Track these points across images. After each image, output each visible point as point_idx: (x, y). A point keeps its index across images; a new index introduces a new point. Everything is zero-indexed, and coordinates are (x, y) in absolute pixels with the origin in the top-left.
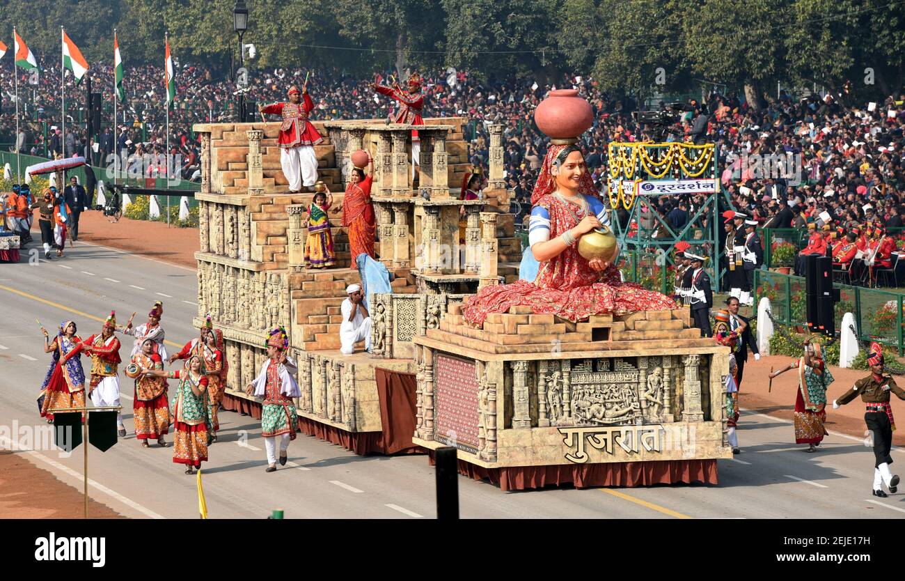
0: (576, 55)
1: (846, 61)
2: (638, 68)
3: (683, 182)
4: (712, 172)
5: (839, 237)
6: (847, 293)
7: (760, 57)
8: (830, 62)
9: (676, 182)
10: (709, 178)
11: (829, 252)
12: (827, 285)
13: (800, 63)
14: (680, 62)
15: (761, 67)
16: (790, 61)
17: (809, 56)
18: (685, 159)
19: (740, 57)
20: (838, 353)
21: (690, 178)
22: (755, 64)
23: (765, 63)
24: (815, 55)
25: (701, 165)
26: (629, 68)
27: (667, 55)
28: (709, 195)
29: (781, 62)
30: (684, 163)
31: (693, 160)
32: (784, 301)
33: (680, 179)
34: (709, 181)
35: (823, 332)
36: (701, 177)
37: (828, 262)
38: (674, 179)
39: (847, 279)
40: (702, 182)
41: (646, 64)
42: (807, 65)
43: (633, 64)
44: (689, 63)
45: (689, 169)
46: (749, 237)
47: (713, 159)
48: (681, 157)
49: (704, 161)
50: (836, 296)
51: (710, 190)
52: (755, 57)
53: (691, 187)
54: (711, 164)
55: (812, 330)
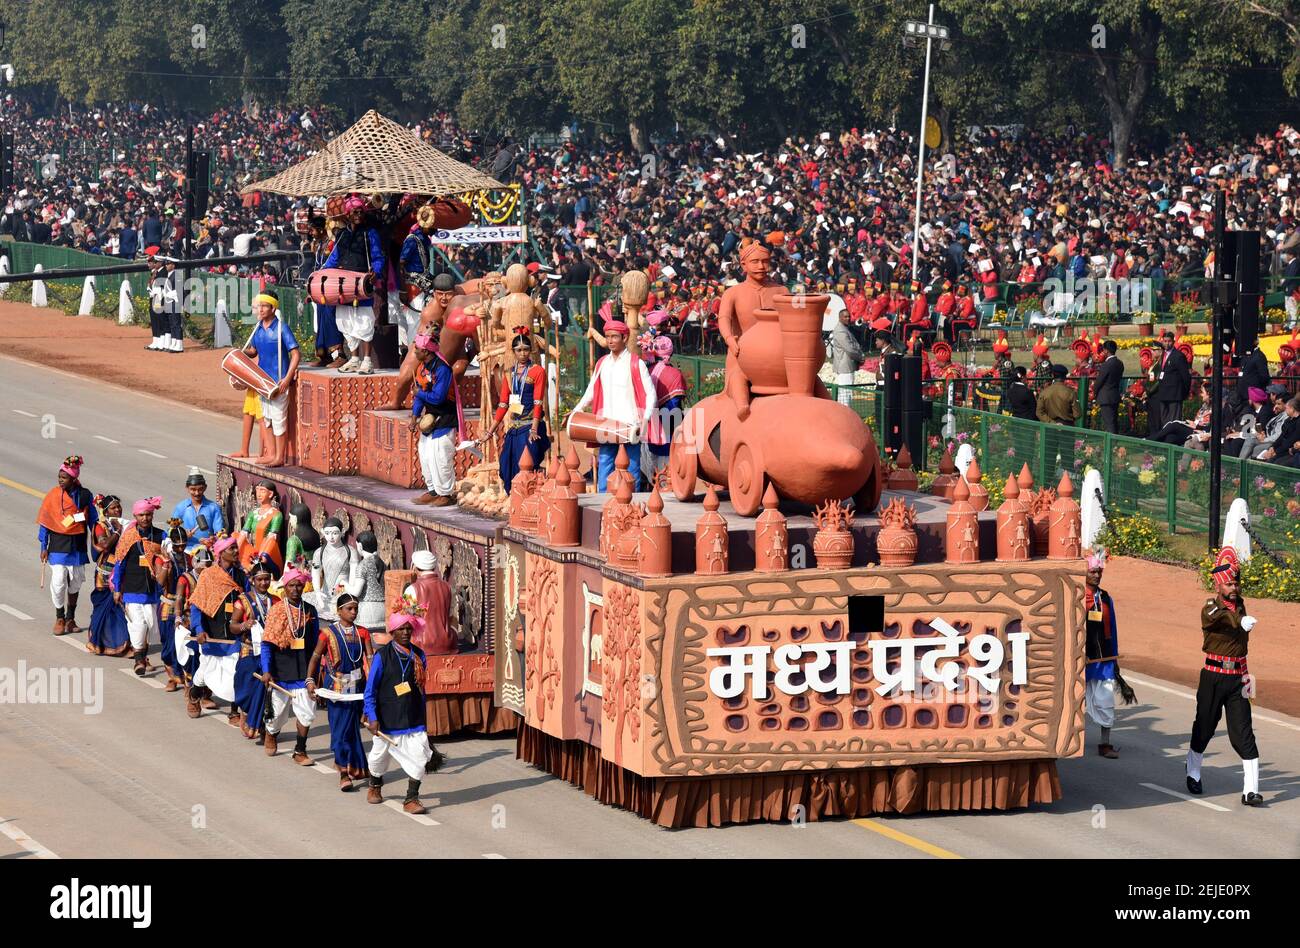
0: (439, 89)
1: (736, 98)
2: (506, 103)
3: (483, 229)
4: (519, 218)
7: (638, 91)
8: (716, 99)
9: (475, 229)
10: (515, 224)
13: (684, 99)
14: (554, 97)
15: (638, 103)
16: (672, 97)
17: (694, 92)
18: (486, 202)
19: (615, 92)
21: (494, 225)
22: (632, 99)
23: (643, 98)
24: (701, 90)
25: (504, 209)
26: (496, 103)
27: (540, 89)
28: (515, 244)
29: (662, 98)
30: (484, 206)
31: (495, 204)
32: (579, 369)
33: (480, 226)
34: (515, 229)
36: (504, 224)
38: (473, 226)
40: (507, 229)
41: (515, 98)
42: (692, 102)
43: (500, 98)
44: (565, 98)
45: (491, 214)
46: (551, 292)
47: (519, 203)
48: (481, 200)
49: (508, 205)
51: (515, 239)
52: (631, 91)
53: (493, 235)
54: (517, 207)
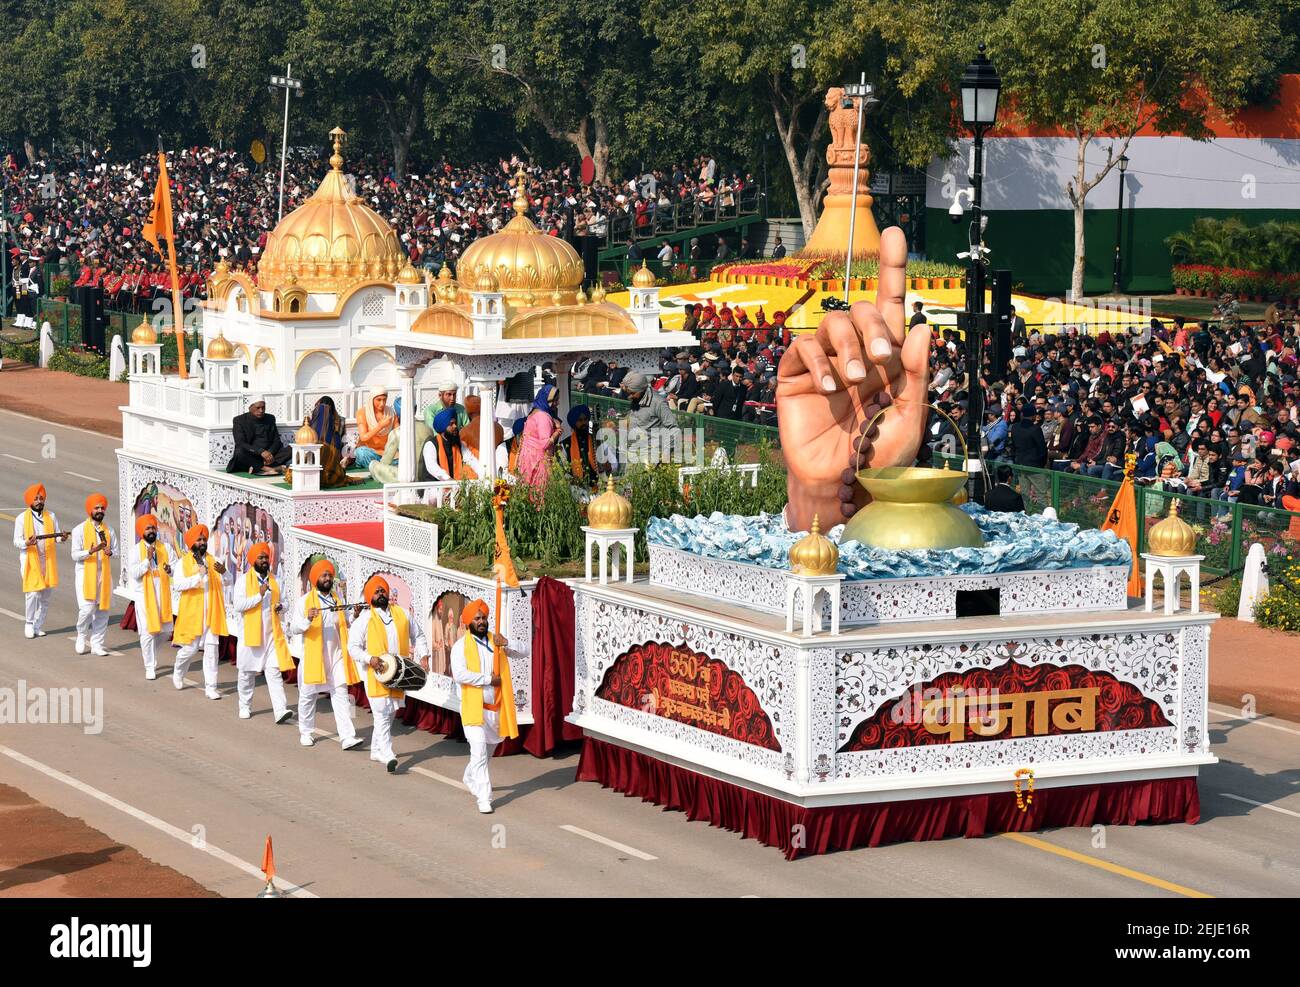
1: (110, 124)
5: (108, 272)
6: (116, 319)
7: (37, 117)
8: (95, 125)
11: (101, 283)
12: (99, 312)
13: (71, 123)
15: (36, 126)
16: (62, 122)
17: (79, 119)
19: (19, 118)
20: (108, 369)
22: (32, 123)
23: (40, 123)
24: (84, 118)
29: (55, 123)
32: (62, 325)
35: (96, 352)
37: (100, 292)
39: (113, 307)
42: (76, 126)
46: (32, 270)
50: (106, 321)
52: (31, 117)
55: (86, 349)
